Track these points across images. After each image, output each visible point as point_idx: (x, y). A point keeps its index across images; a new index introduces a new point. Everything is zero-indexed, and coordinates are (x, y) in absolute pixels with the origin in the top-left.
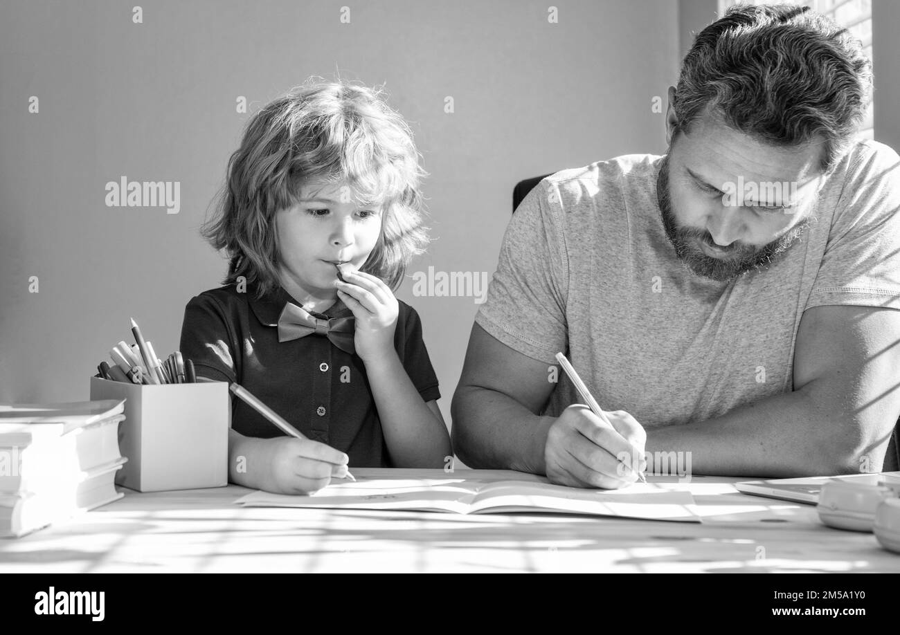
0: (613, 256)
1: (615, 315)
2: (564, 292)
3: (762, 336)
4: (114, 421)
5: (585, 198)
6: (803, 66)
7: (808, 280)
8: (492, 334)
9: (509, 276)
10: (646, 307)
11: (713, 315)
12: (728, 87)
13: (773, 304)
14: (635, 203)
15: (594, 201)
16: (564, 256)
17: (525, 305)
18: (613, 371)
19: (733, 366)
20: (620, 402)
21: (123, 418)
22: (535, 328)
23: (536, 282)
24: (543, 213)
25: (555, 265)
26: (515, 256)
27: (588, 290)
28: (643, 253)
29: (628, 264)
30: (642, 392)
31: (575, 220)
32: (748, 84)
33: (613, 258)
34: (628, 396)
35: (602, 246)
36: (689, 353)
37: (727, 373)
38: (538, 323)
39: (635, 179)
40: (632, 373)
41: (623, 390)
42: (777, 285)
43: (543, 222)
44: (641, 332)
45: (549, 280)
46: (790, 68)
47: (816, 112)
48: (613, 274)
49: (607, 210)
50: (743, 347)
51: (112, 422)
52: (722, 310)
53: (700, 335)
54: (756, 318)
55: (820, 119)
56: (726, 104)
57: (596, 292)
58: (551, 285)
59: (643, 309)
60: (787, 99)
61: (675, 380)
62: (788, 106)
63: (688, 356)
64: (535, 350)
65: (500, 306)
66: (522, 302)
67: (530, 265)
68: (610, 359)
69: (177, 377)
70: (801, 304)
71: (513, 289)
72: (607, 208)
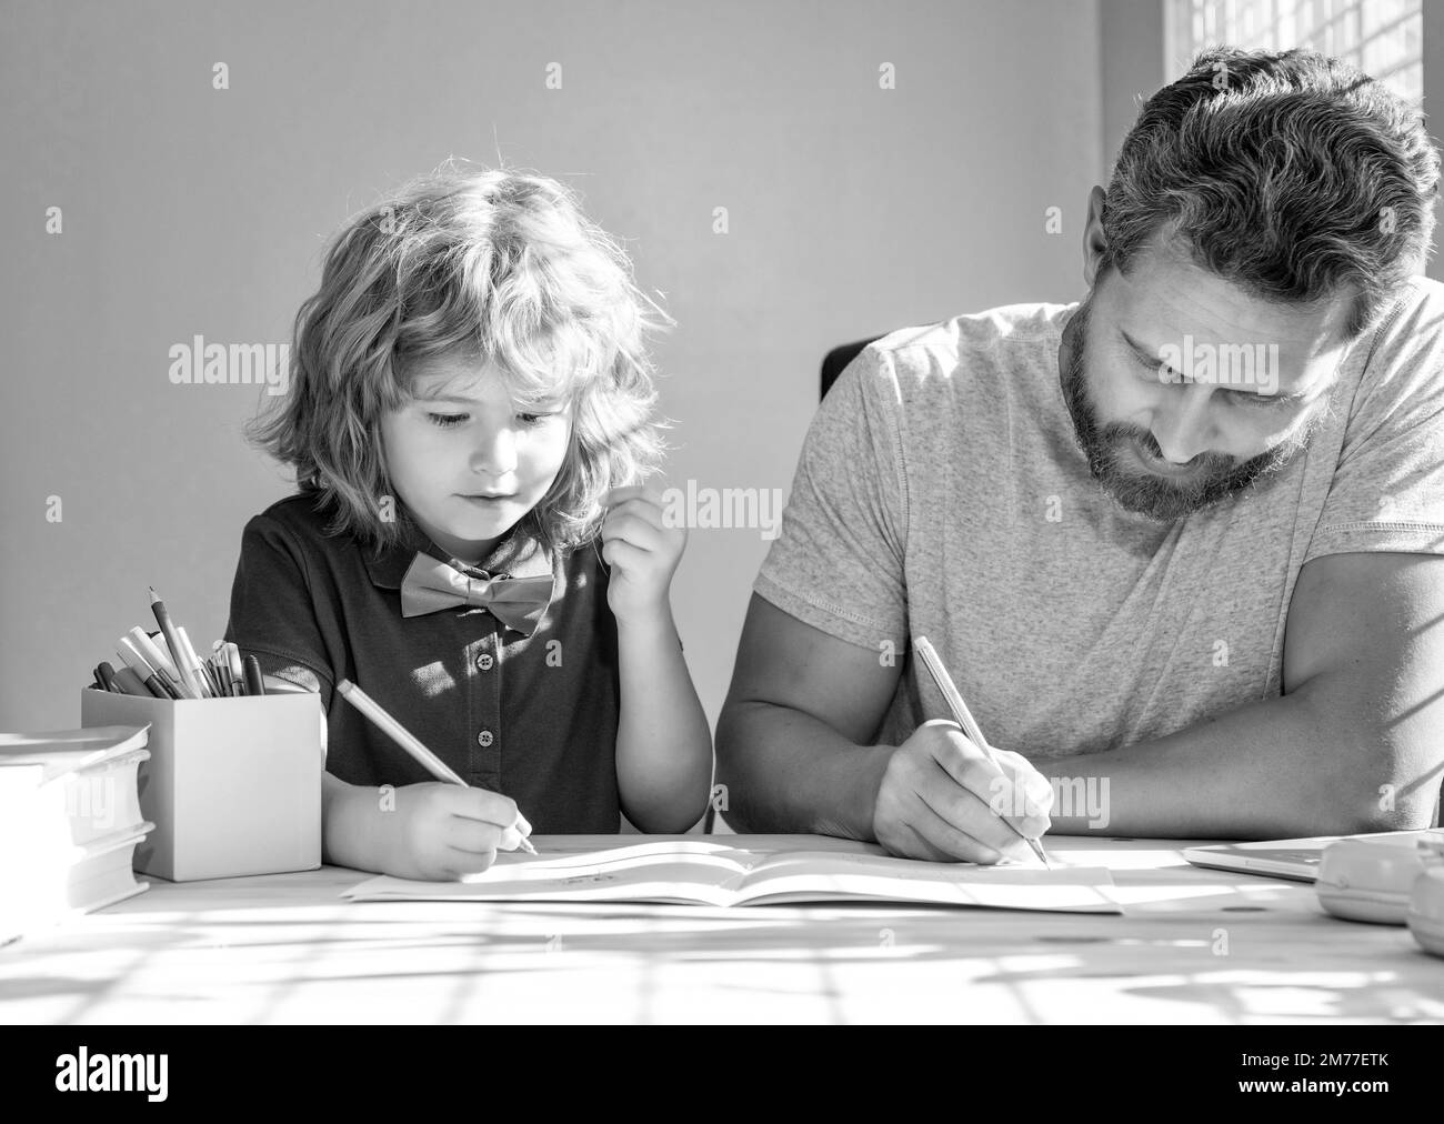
0: (981, 475)
1: (985, 573)
2: (902, 535)
3: (1227, 604)
4: (130, 761)
5: (933, 379)
6: (1328, 167)
7: (1310, 513)
8: (787, 609)
9: (812, 510)
10: (1038, 559)
11: (1150, 571)
12: (1199, 200)
13: (1246, 553)
14: (1022, 386)
15: (950, 383)
16: (900, 475)
17: (841, 557)
18: (981, 667)
19: (1180, 655)
20: (993, 718)
21: (147, 755)
22: (861, 594)
23: (857, 519)
24: (867, 403)
25: (887, 490)
26: (822, 475)
27: (942, 532)
28: (1037, 467)
29: (1006, 489)
30: (1032, 701)
31: (918, 416)
32: (1234, 197)
33: (982, 478)
34: (1008, 709)
35: (965, 457)
36: (1109, 635)
37: (1169, 668)
38: (866, 585)
39: (1023, 345)
40: (1018, 670)
41: (999, 697)
42: (1254, 519)
43: (866, 417)
44: (1029, 602)
45: (878, 515)
46: (1306, 171)
47: (1345, 245)
48: (982, 506)
49: (971, 398)
50: (1195, 623)
51: (127, 763)
52: (1165, 563)
53: (1127, 604)
54: (1218, 574)
55: (1351, 258)
56: (1195, 229)
57: (954, 535)
58: (882, 524)
59: (1034, 563)
60: (1300, 224)
61: (1084, 678)
62: (1300, 237)
63: (1107, 639)
64: (862, 632)
65: (796, 562)
66: (835, 552)
67: (847, 490)
68: (976, 647)
69: (231, 686)
70: (1297, 551)
71: (819, 531)
72: (973, 395)
